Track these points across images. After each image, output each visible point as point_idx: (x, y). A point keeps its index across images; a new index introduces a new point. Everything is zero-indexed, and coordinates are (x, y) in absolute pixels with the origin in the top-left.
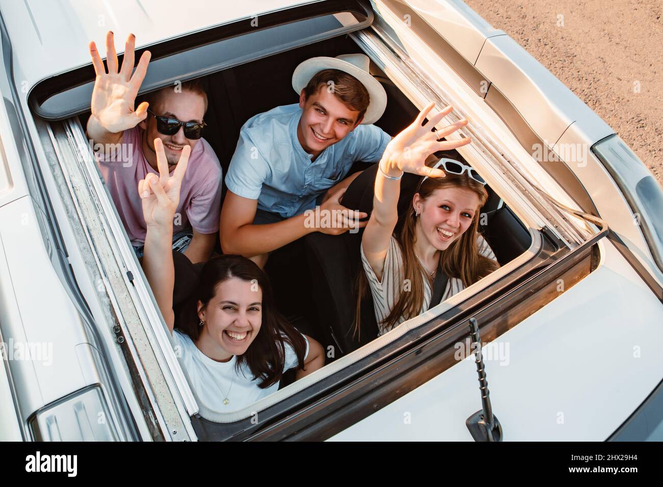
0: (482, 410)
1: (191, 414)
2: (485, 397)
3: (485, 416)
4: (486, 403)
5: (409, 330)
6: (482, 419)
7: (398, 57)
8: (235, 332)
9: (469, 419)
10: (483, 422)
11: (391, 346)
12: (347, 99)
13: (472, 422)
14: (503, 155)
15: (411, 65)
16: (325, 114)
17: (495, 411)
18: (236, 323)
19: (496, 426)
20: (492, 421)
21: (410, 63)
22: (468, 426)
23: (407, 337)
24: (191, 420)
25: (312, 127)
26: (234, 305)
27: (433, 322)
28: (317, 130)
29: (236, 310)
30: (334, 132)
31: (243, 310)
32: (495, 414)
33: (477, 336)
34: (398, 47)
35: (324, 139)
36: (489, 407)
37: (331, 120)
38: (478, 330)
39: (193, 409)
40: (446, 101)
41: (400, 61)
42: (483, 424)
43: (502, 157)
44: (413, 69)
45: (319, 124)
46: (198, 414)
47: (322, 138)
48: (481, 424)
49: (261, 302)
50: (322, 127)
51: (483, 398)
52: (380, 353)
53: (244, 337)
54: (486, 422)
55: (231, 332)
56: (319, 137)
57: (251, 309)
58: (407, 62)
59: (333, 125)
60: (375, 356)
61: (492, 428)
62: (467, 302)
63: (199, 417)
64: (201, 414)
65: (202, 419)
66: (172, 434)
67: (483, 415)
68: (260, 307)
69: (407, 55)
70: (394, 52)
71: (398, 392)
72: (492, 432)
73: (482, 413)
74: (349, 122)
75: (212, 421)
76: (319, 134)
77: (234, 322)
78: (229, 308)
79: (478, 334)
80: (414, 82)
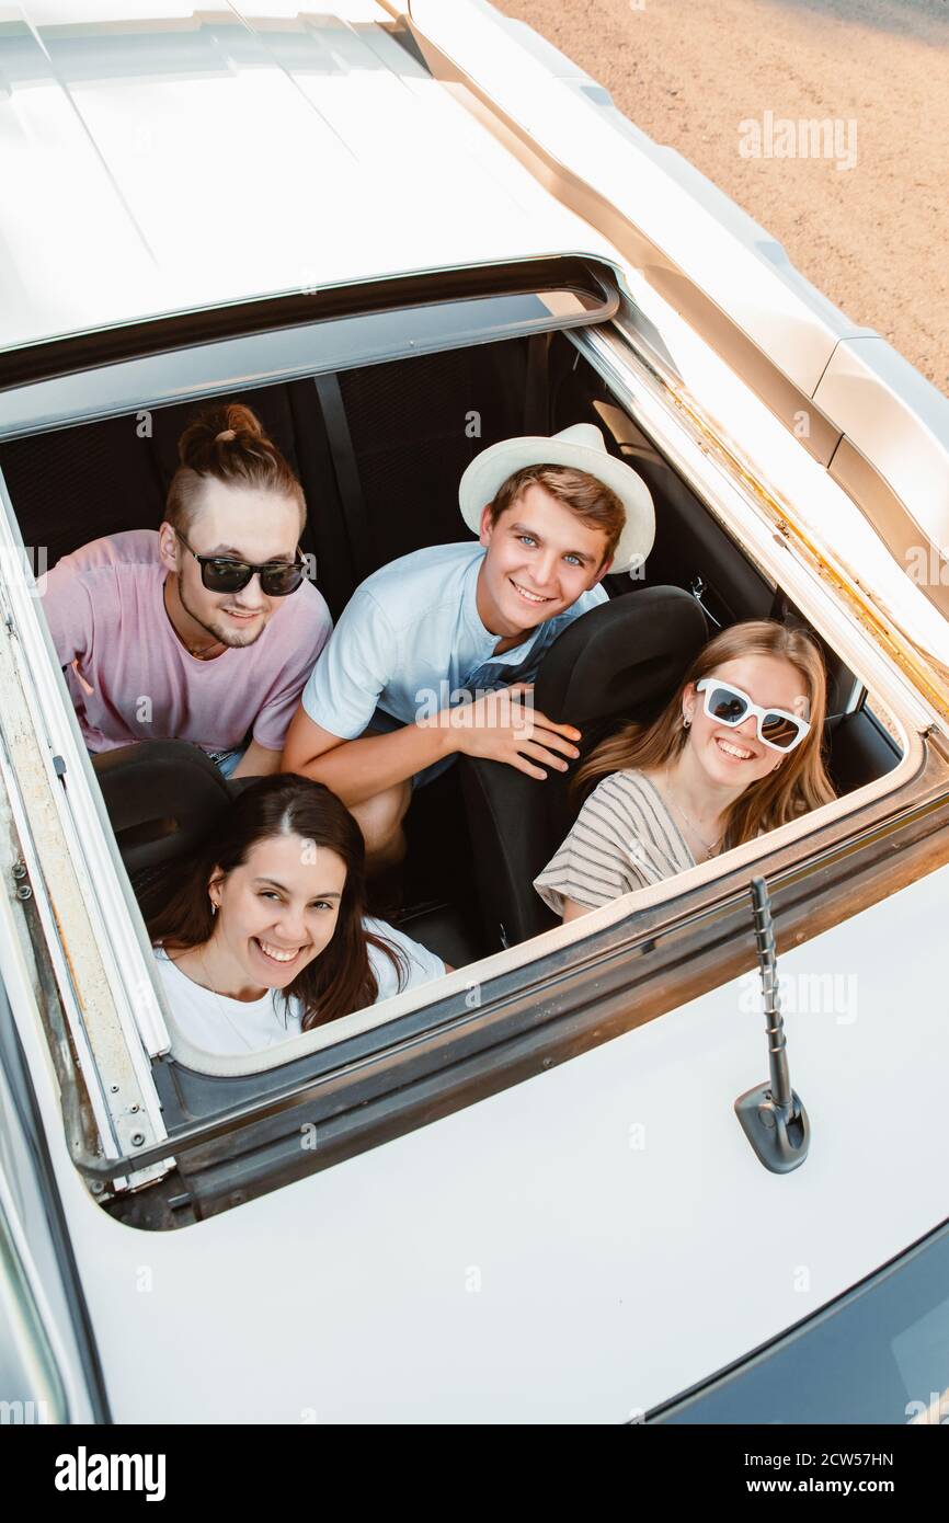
0: (768, 1083)
1: (152, 1052)
2: (776, 1050)
3: (775, 1093)
4: (777, 1062)
5: (632, 911)
6: (768, 1098)
7: (662, 382)
8: (275, 946)
9: (741, 1099)
10: (769, 1105)
11: (593, 941)
12: (581, 504)
13: (746, 1104)
14: (858, 583)
15: (686, 400)
16: (537, 546)
17: (796, 1083)
18: (279, 929)
19: (797, 1115)
20: (789, 1104)
21: (684, 396)
22: (738, 1112)
23: (627, 925)
24: (152, 1064)
25: (510, 575)
26: (281, 891)
27: (686, 899)
28: (521, 579)
29: (285, 902)
30: (558, 582)
31: (298, 906)
32: (796, 1090)
33: (767, 935)
34: (665, 365)
35: (538, 599)
36: (783, 1071)
37: (550, 555)
38: (770, 925)
39: (159, 1043)
40: (753, 471)
41: (664, 391)
42: (769, 1110)
43: (855, 586)
44: (690, 406)
45: (524, 567)
46: (168, 1054)
47: (534, 598)
48: (765, 1109)
49: (341, 893)
50: (531, 571)
51: (771, 1053)
52: (567, 954)
53: (293, 956)
54: (776, 1105)
55: (267, 943)
56: (527, 595)
57: (317, 904)
58: (680, 394)
59: (554, 568)
60: (557, 958)
61: (787, 1118)
62: (760, 863)
63: (171, 1061)
64: (174, 1054)
65: (175, 1065)
66: (108, 1090)
67: (770, 1091)
68: (336, 902)
69: (679, 380)
70: (655, 374)
71: (596, 1034)
72: (787, 1126)
73: (769, 1087)
74: (587, 560)
75: (196, 1070)
76: (527, 590)
77: (274, 926)
78: (270, 895)
79: (770, 933)
80: (689, 430)
